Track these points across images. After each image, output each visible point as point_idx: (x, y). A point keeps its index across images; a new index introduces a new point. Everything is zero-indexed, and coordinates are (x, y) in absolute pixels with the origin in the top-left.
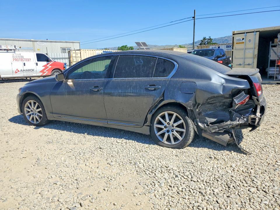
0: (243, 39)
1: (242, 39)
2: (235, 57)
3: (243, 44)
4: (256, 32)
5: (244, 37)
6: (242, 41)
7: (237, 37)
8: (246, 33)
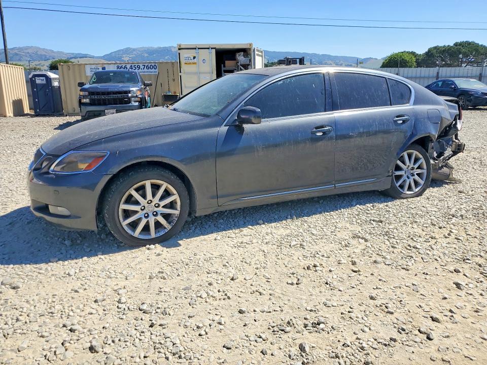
0: (194, 58)
1: (192, 58)
2: (185, 85)
3: (194, 65)
4: (212, 48)
5: (195, 55)
6: (193, 61)
7: (185, 54)
8: (199, 48)
